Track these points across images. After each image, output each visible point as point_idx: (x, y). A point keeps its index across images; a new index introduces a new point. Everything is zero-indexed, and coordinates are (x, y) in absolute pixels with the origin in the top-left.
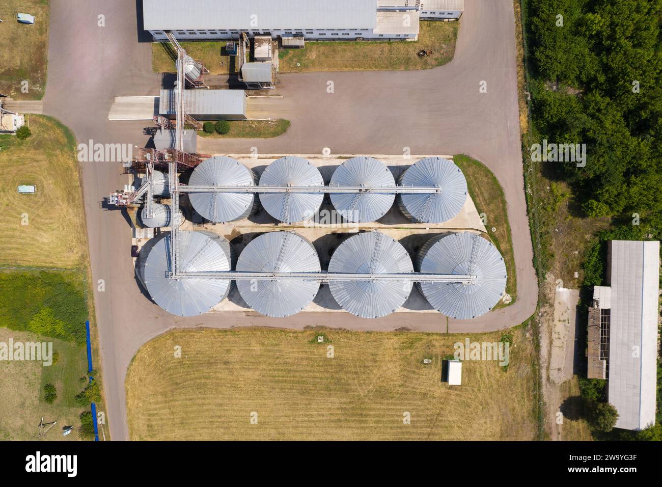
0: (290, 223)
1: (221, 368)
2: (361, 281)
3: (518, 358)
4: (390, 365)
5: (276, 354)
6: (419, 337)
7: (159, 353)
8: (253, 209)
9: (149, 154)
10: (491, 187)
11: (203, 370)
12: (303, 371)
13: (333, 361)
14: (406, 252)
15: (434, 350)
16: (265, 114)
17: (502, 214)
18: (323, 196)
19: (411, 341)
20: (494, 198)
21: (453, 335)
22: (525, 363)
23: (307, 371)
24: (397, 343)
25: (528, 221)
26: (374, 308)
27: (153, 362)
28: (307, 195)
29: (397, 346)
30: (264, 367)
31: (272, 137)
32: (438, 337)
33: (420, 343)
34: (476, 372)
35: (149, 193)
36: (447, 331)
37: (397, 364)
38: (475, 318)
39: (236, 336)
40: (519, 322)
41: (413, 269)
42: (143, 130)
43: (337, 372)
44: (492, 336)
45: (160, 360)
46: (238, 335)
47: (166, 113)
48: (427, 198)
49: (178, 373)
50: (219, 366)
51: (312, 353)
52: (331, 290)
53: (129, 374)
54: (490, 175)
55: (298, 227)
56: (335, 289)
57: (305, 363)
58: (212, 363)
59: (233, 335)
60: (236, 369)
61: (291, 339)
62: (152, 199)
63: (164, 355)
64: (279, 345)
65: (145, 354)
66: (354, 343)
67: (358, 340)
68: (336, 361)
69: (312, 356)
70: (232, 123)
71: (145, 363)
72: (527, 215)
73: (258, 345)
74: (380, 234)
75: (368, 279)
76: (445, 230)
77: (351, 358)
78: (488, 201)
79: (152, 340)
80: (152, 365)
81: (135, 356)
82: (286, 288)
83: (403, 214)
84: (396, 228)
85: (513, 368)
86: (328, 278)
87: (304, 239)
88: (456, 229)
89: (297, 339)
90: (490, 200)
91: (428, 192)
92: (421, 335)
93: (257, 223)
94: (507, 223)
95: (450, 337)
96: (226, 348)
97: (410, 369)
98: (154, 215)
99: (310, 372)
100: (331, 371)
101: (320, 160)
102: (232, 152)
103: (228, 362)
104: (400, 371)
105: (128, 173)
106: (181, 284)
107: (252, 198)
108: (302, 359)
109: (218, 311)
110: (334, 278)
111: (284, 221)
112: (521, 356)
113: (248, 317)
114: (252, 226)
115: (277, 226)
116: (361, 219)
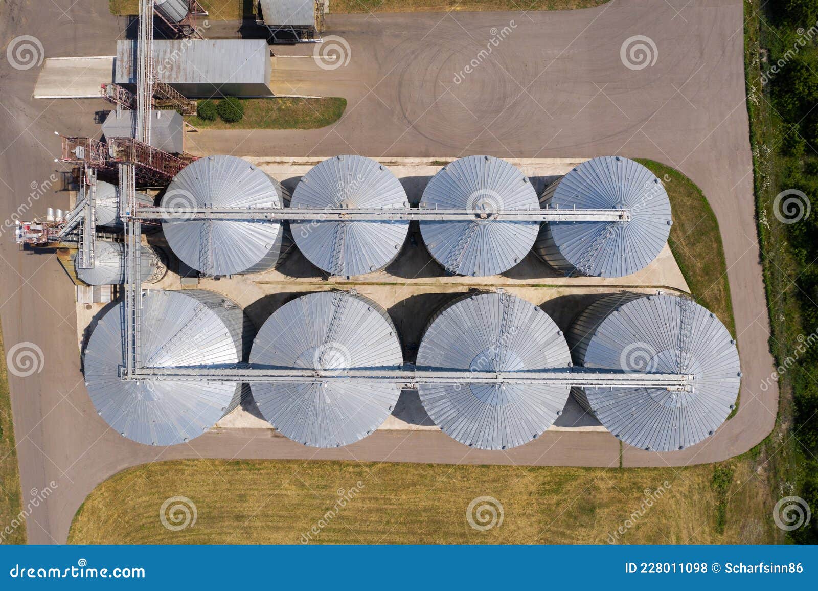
0: (348, 278)
1: (229, 527)
2: (478, 386)
3: (742, 510)
4: (521, 522)
5: (324, 502)
6: (572, 473)
7: (124, 500)
8: (282, 252)
9: (82, 148)
10: (697, 214)
11: (199, 530)
12: (371, 532)
13: (424, 514)
14: (558, 329)
15: (598, 496)
16: (304, 86)
17: (716, 260)
18: (407, 227)
19: (558, 480)
20: (702, 234)
21: (630, 470)
22: (755, 519)
23: (378, 532)
24: (533, 484)
25: (762, 273)
26: (500, 433)
27: (112, 516)
28: (378, 225)
29: (533, 488)
30: (304, 525)
31: (317, 128)
32: (603, 474)
33: (574, 483)
34: (669, 533)
35: (87, 222)
36: (621, 463)
37: (533, 519)
38: (683, 449)
39: (256, 472)
40: (744, 448)
41: (570, 360)
42: (94, 116)
43: (429, 535)
44: (698, 472)
45: (125, 512)
46: (259, 470)
47: (127, 81)
48: (600, 230)
49: (156, 535)
50: (226, 524)
51: (387, 501)
52: (422, 399)
53: (73, 537)
54: (695, 194)
55: (364, 284)
56: (428, 397)
57: (374, 517)
58: (214, 518)
59: (251, 469)
60: (256, 528)
61: (350, 477)
62: (93, 232)
63: (131, 503)
64: (330, 487)
65: (99, 502)
66: (458, 484)
67: (466, 478)
68: (429, 514)
69: (385, 507)
70: (246, 103)
71: (99, 517)
72: (760, 263)
73: (294, 487)
74: (511, 298)
75: (492, 381)
76: (618, 289)
77: (454, 510)
78: (692, 239)
79: (112, 477)
80: (111, 522)
81: (83, 504)
82: (339, 396)
83: (546, 261)
84: (533, 286)
85: (734, 527)
86: (417, 380)
87: (373, 305)
88: (636, 287)
89: (360, 476)
90: (696, 237)
91: (603, 219)
92: (575, 469)
93: (292, 276)
94: (726, 278)
95: (626, 475)
96: (238, 492)
97: (555, 529)
98: (97, 263)
99: (383, 533)
100: (419, 531)
101: (400, 167)
102: (248, 153)
103: (242, 517)
104: (539, 533)
105: (68, 190)
106: (145, 390)
107: (277, 232)
108: (370, 511)
109: (225, 429)
110: (428, 380)
111: (336, 272)
112: (747, 507)
113: (277, 439)
114: (283, 283)
115: (325, 282)
116: (476, 270)
